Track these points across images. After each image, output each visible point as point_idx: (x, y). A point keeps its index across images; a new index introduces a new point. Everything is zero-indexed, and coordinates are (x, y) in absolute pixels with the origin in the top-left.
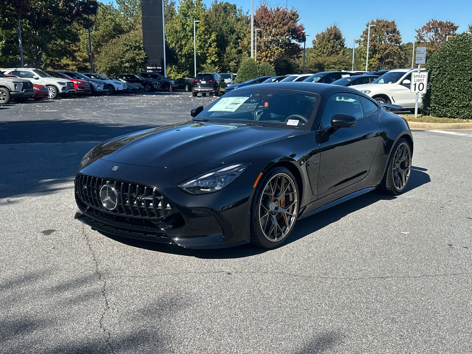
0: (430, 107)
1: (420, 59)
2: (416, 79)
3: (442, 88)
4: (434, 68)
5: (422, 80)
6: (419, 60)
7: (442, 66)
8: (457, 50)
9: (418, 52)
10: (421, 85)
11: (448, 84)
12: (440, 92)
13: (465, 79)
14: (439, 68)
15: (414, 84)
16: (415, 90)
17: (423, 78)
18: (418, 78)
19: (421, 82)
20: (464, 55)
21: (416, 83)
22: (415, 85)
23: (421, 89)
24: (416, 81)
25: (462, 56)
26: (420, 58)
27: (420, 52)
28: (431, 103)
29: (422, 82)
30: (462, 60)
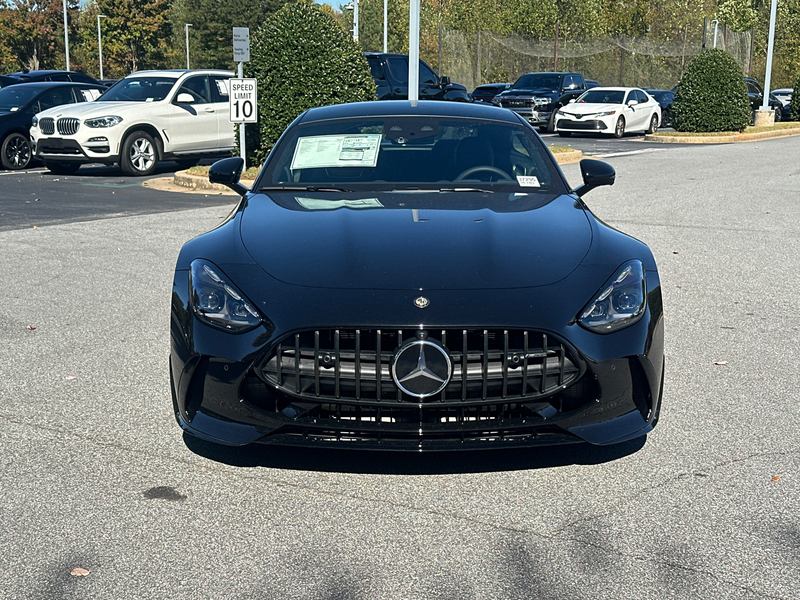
0: (260, 149)
1: (240, 52)
2: (237, 92)
3: (282, 111)
4: (258, 71)
5: (248, 95)
6: (239, 54)
7: (275, 68)
8: (300, 37)
9: (236, 38)
10: (247, 106)
11: (293, 103)
12: (279, 118)
13: (325, 93)
14: (270, 71)
15: (235, 102)
16: (237, 116)
17: (250, 92)
18: (240, 91)
19: (246, 100)
20: (314, 46)
21: (238, 102)
22: (237, 104)
23: (247, 112)
24: (237, 96)
25: (312, 48)
26: (240, 49)
27: (239, 38)
28: (264, 141)
29: (248, 99)
30: (314, 57)
